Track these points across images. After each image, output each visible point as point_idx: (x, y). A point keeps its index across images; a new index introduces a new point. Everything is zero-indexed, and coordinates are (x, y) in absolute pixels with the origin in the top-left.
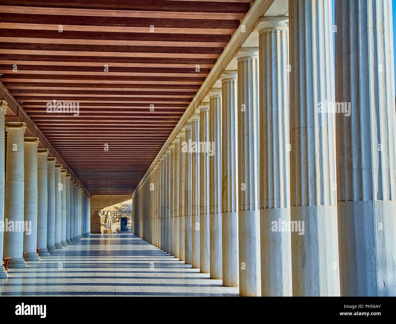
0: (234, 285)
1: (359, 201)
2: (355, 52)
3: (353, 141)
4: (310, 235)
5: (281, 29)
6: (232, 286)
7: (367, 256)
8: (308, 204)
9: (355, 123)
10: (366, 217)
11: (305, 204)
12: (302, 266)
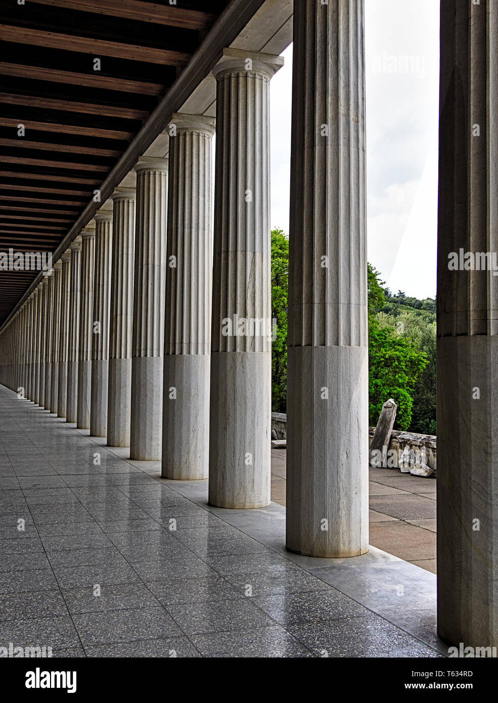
0: (122, 445)
1: (320, 347)
2: (321, 145)
3: (315, 265)
4: (236, 390)
5: (198, 132)
6: (119, 446)
7: (328, 420)
8: (235, 350)
9: (318, 241)
10: (328, 368)
11: (232, 350)
12: (225, 428)
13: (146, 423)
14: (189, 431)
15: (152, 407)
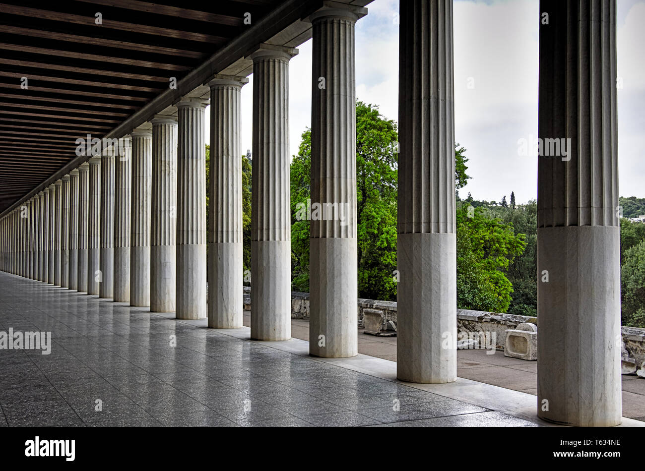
13: (430, 329)
14: (604, 348)
15: (439, 306)
